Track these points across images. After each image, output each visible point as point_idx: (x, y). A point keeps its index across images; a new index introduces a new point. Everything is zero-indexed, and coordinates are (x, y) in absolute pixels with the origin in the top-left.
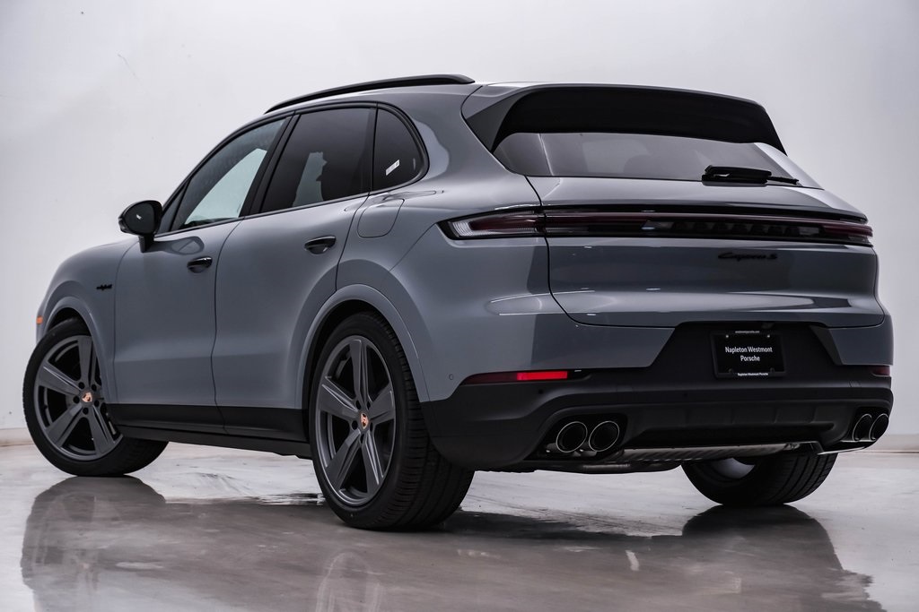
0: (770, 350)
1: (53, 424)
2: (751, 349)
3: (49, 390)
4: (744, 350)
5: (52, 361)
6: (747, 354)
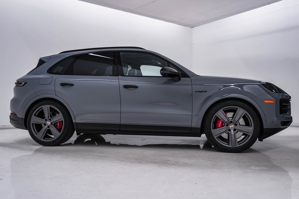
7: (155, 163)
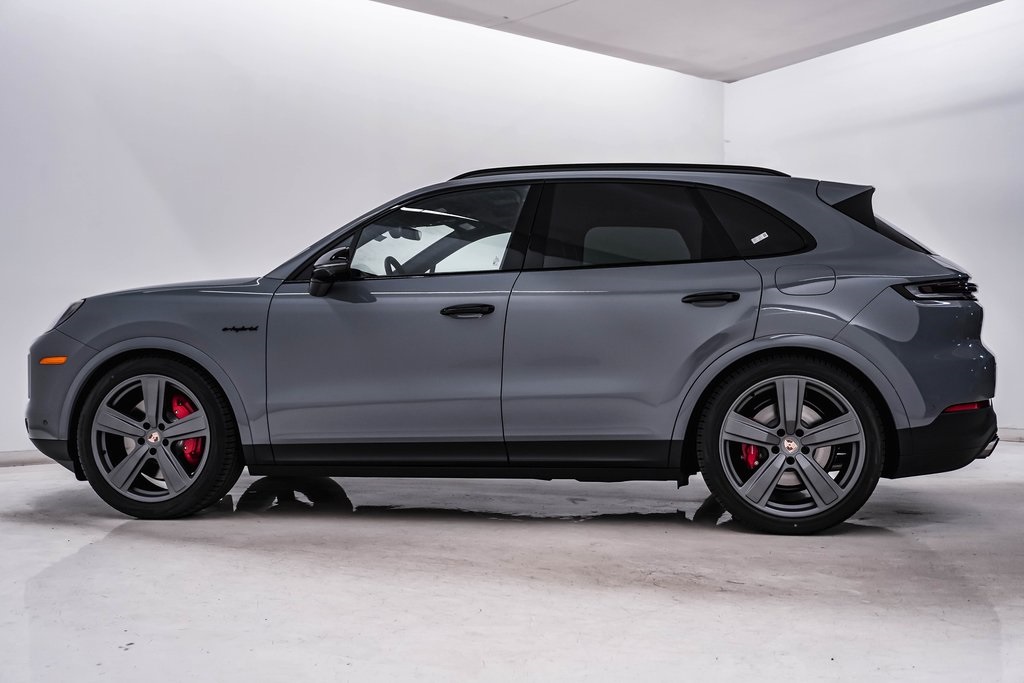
1: (114, 471)
3: (107, 434)
5: (110, 404)
7: (655, 584)
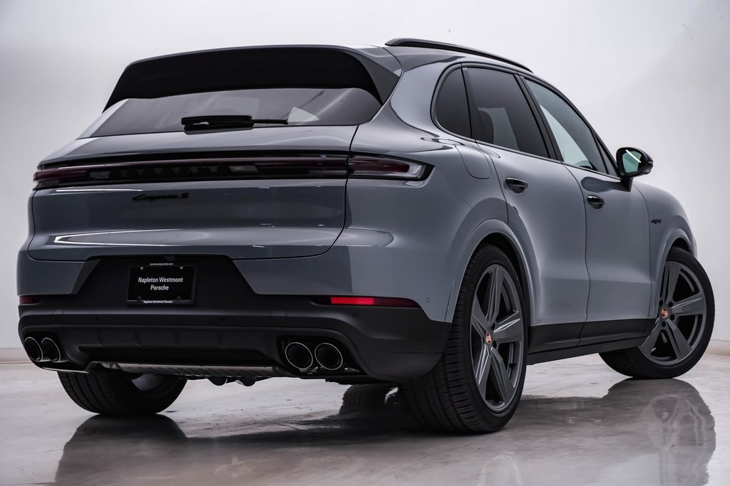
0: (181, 280)
2: (162, 280)
4: (156, 280)
6: (156, 284)
